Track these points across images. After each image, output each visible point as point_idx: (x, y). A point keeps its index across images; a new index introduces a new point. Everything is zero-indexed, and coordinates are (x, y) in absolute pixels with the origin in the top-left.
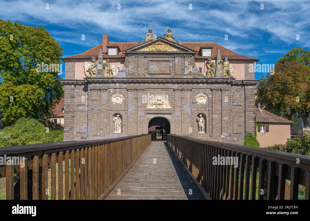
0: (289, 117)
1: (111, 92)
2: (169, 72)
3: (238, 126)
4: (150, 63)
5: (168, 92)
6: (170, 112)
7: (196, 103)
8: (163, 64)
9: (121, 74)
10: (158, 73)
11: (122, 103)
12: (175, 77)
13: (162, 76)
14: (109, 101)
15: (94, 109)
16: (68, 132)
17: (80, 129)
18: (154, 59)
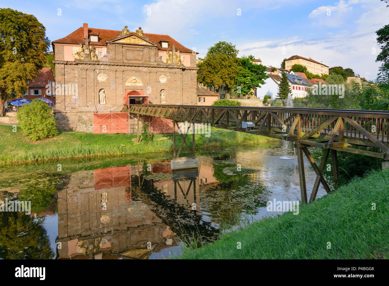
0: (217, 91)
1: (97, 72)
2: (140, 59)
3: (187, 98)
4: (127, 51)
5: (140, 73)
6: (142, 88)
7: (160, 82)
8: (137, 53)
9: (105, 58)
10: (132, 59)
11: (106, 81)
12: (145, 63)
13: (135, 62)
14: (95, 79)
15: (84, 85)
16: (60, 103)
17: (70, 101)
18: (130, 49)
